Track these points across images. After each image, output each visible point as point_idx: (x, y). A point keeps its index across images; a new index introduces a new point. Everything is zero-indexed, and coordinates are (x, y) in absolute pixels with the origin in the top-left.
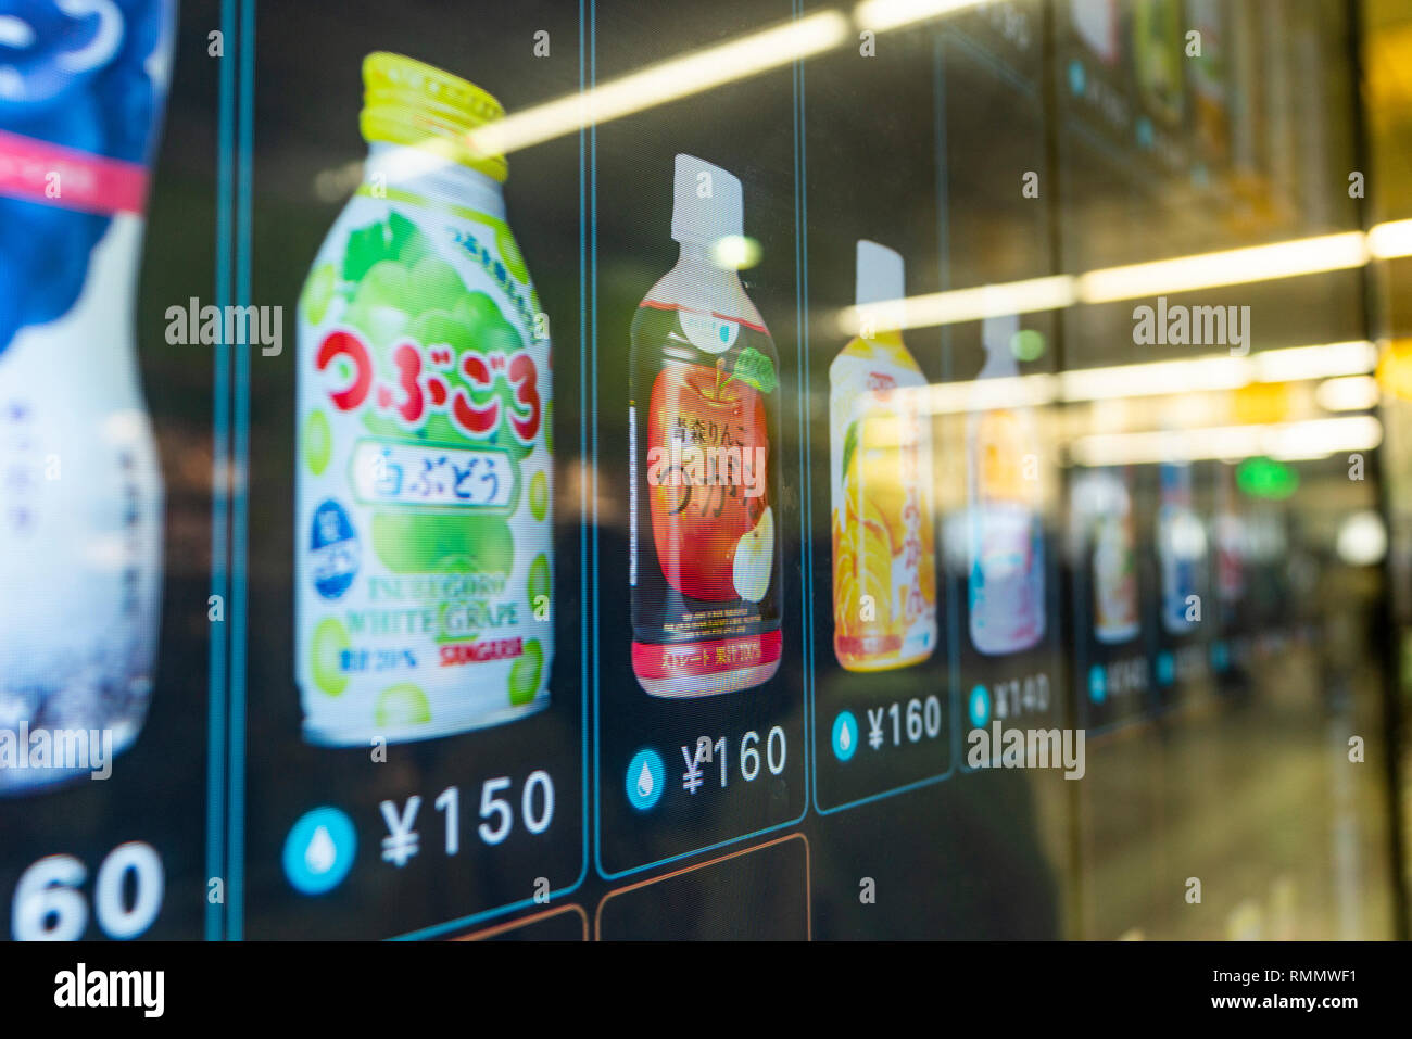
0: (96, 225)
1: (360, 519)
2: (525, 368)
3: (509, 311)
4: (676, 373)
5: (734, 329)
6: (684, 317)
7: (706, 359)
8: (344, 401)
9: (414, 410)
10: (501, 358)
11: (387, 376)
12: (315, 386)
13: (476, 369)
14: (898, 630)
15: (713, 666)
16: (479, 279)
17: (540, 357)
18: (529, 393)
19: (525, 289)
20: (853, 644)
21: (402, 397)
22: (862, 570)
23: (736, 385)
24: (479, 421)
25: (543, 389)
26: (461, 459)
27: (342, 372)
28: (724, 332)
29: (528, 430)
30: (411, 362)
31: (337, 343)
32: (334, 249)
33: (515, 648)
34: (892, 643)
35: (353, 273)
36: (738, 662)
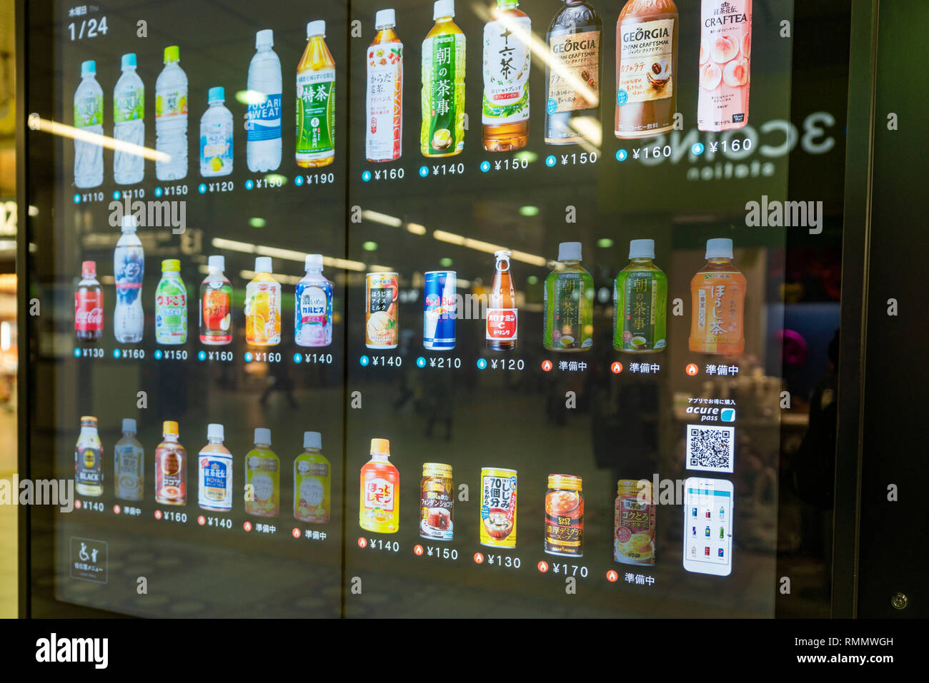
1: (162, 318)
2: (183, 296)
3: (181, 289)
4: (209, 292)
5: (221, 284)
6: (210, 284)
7: (215, 290)
8: (161, 304)
9: (168, 304)
10: (179, 295)
13: (176, 298)
14: (266, 338)
15: (215, 340)
16: (176, 286)
18: (184, 300)
20: (252, 339)
21: (167, 302)
22: (255, 326)
23: (222, 293)
25: (186, 299)
26: (174, 309)
28: (219, 284)
29: (183, 305)
30: (168, 298)
31: (160, 297)
34: (265, 340)
35: (162, 288)
36: (221, 340)
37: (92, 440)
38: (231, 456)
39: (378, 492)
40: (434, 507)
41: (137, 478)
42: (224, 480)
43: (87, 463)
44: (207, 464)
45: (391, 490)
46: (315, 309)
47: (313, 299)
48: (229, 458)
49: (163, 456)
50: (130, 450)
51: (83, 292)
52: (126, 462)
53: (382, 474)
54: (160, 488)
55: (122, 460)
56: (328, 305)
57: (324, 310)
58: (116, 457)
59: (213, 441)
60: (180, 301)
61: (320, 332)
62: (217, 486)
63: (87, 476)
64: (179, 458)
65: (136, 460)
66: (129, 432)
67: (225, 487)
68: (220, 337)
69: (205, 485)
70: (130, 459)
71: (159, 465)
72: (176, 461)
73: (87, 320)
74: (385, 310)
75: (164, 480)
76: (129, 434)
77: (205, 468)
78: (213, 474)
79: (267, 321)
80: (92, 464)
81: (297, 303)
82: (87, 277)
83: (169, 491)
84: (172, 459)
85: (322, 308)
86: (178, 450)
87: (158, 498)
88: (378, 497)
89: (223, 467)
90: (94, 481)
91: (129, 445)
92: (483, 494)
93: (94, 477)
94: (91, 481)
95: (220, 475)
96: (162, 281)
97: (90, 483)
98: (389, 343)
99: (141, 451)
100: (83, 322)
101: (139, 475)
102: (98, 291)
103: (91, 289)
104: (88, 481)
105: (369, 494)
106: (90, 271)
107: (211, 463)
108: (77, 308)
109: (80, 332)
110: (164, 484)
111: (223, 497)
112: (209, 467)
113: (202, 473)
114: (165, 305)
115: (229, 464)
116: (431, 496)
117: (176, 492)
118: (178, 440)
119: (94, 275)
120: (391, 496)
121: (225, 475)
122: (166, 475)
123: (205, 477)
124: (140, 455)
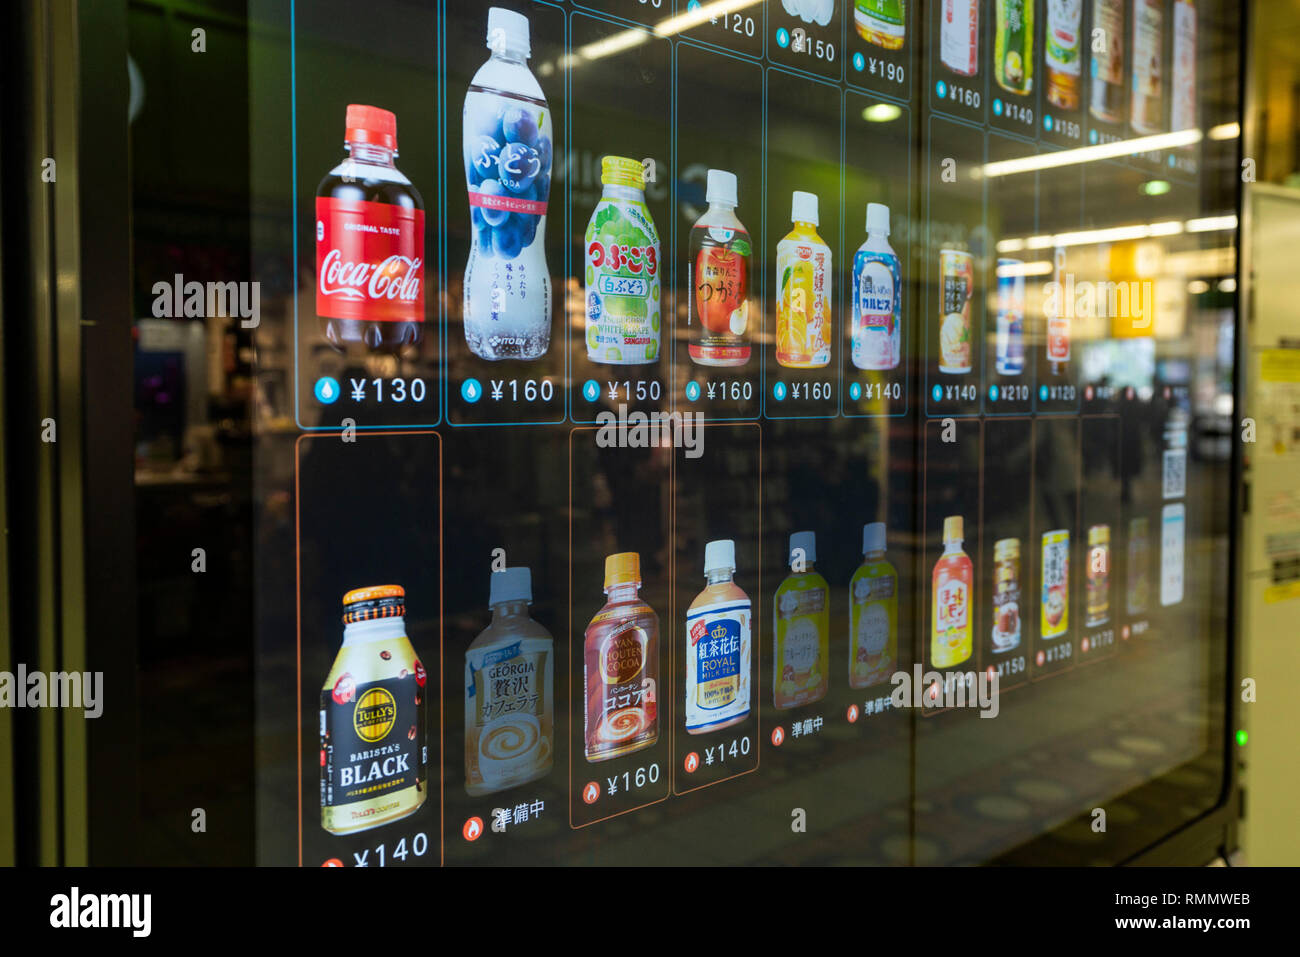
0: (537, 219)
1: (602, 298)
2: (651, 251)
3: (646, 233)
4: (707, 250)
5: (732, 233)
6: (710, 229)
7: (720, 245)
8: (597, 263)
9: (617, 266)
10: (643, 247)
11: (609, 255)
12: (589, 259)
13: (635, 252)
14: (809, 353)
15: (720, 356)
16: (637, 224)
17: (656, 247)
18: (653, 260)
19: (651, 225)
20: (785, 356)
21: (613, 262)
22: (791, 328)
23: (732, 254)
24: (636, 269)
25: (658, 257)
26: (631, 281)
27: (596, 256)
28: (728, 235)
29: (652, 272)
30: (616, 250)
31: (595, 246)
32: (594, 219)
33: (648, 341)
34: (806, 358)
35: (599, 225)
36: (731, 356)
37: (385, 656)
38: (748, 602)
39: (951, 601)
40: (1005, 603)
41: (534, 720)
42: (736, 656)
43: (366, 732)
44: (702, 633)
45: (964, 595)
46: (879, 302)
47: (876, 284)
48: (746, 607)
49: (604, 642)
50: (514, 651)
51: (349, 199)
52: (500, 687)
53: (955, 573)
54: (596, 724)
55: (488, 685)
56: (895, 298)
57: (890, 306)
58: (468, 682)
59: (715, 579)
60: (643, 260)
61: (885, 344)
62: (722, 676)
63: (365, 771)
64: (643, 636)
65: (532, 675)
66: (510, 605)
67: (738, 671)
68: (729, 351)
69: (699, 680)
70: (511, 678)
71: (595, 668)
72: (637, 645)
73: (365, 288)
74: (960, 312)
75: (606, 701)
76: (511, 611)
77: (698, 642)
78: (714, 652)
79: (810, 321)
80: (384, 728)
81: (855, 289)
82: (363, 154)
83: (618, 724)
84: (626, 643)
85: (887, 302)
86: (639, 617)
87: (592, 752)
88: (951, 608)
89: (733, 628)
90: (396, 776)
91: (509, 641)
92: (1044, 569)
93: (392, 766)
94: (385, 779)
95: (729, 648)
96: (602, 206)
97: (377, 789)
98: (963, 365)
99: (546, 644)
100: (351, 294)
101: (539, 712)
102: (406, 203)
103: (378, 195)
104: (375, 782)
105: (941, 609)
106: (376, 138)
107: (711, 627)
108: (327, 246)
109: (338, 325)
110: (606, 709)
111: (734, 694)
112: (707, 639)
113: (692, 653)
114: (607, 267)
115: (744, 617)
116: (1002, 588)
117: (634, 719)
118: (640, 593)
119: (389, 153)
120: (964, 602)
121: (738, 645)
122: (610, 687)
123: (699, 662)
124: (542, 656)
